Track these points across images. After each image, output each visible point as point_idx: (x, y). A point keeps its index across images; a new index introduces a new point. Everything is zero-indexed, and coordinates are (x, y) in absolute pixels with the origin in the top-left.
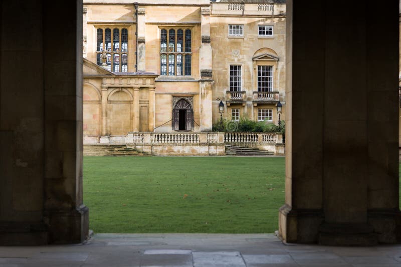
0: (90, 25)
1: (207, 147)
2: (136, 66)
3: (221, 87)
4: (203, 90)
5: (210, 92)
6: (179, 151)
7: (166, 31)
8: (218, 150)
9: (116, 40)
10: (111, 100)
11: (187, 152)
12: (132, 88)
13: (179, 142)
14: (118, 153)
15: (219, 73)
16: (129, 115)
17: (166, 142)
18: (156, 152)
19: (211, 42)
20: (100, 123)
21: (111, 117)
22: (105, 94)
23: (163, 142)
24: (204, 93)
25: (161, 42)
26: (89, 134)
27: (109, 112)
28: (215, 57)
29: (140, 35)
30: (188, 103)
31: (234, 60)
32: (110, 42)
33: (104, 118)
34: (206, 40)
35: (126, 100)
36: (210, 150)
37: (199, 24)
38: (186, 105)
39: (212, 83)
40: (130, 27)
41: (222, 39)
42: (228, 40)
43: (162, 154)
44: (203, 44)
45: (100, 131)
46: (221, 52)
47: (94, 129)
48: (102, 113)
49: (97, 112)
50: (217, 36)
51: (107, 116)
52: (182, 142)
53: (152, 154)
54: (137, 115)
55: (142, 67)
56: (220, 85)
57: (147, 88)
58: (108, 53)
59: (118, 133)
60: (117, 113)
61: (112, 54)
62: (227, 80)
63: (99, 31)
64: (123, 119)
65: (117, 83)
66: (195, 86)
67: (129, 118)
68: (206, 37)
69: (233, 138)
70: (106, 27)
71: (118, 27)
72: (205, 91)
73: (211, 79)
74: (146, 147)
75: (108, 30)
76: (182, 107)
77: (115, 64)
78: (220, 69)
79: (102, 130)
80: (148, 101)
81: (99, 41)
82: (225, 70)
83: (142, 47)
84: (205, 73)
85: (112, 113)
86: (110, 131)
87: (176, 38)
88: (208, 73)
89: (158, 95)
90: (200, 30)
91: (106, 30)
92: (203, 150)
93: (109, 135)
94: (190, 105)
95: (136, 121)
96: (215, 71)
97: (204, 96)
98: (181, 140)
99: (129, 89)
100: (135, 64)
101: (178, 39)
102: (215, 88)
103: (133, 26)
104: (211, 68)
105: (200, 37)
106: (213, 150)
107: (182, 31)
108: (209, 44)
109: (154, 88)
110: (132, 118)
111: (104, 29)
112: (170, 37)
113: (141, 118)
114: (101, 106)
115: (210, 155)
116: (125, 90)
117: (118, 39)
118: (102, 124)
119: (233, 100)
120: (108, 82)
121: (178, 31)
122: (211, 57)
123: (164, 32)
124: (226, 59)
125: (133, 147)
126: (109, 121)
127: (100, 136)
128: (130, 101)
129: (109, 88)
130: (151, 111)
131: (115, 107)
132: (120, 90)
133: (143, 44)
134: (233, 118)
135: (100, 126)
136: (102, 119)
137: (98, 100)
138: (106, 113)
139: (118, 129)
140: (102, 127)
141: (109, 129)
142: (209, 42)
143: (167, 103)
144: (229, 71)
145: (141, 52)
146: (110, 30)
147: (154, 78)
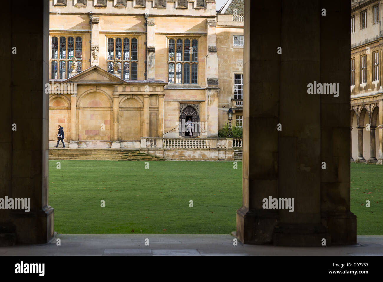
0: (101, 34)
1: (217, 152)
2: (146, 75)
3: (226, 95)
4: (210, 98)
5: (216, 100)
6: (189, 156)
7: (173, 41)
8: (227, 155)
9: (126, 49)
10: (122, 106)
11: (197, 157)
12: (142, 95)
13: (190, 147)
14: (132, 158)
15: (224, 82)
16: (139, 121)
17: (178, 147)
18: (168, 156)
19: (217, 52)
20: (112, 129)
21: (122, 123)
22: (116, 101)
23: (174, 147)
24: (211, 101)
25: (169, 51)
26: (100, 139)
27: (120, 119)
28: (220, 66)
29: (149, 45)
30: (194, 109)
31: (238, 69)
32: (120, 51)
33: (116, 124)
34: (212, 50)
35: (136, 106)
36: (220, 154)
37: (206, 35)
38: (192, 111)
39: (218, 91)
40: (140, 37)
41: (227, 49)
42: (233, 50)
43: (173, 158)
44: (210, 53)
45: (112, 136)
46: (226, 61)
47: (105, 134)
48: (114, 119)
49: (109, 118)
50: (223, 46)
51: (118, 122)
52: (193, 147)
53: (165, 159)
54: (147, 121)
55: (151, 75)
56: (225, 93)
57: (157, 95)
58: (119, 62)
59: (129, 139)
60: (128, 119)
61: (122, 62)
62: (231, 88)
63: (110, 40)
64: (133, 125)
65: (128, 90)
66: (201, 94)
67: (139, 124)
68: (213, 47)
69: (238, 144)
70: (117, 37)
71: (127, 37)
72: (212, 98)
73: (218, 87)
74: (159, 152)
75: (118, 40)
76: (189, 114)
77: (125, 73)
78: (225, 78)
79: (114, 135)
80: (158, 108)
81: (110, 50)
82: (230, 79)
83: (152, 56)
84: (212, 82)
85: (122, 119)
86: (121, 137)
87: (183, 47)
88: (214, 81)
89: (166, 102)
90: (206, 40)
91: (117, 40)
92: (213, 155)
93: (120, 140)
94: (196, 112)
95: (146, 126)
96: (220, 79)
97: (211, 104)
98: (191, 146)
99: (139, 96)
100: (144, 72)
101: (185, 49)
102: (220, 95)
103: (143, 36)
104: (217, 77)
105: (206, 47)
106: (222, 155)
107: (189, 41)
108: (216, 54)
109: (164, 95)
110: (142, 124)
111: (115, 39)
112: (177, 47)
113: (150, 124)
114: (113, 112)
115: (219, 160)
116: (135, 97)
117: (128, 48)
118: (113, 129)
119: (237, 108)
120: (120, 89)
121: (185, 41)
122: (217, 66)
123: (171, 42)
124: (231, 68)
125: (146, 152)
126: (120, 127)
127: (111, 141)
128: (140, 108)
129: (120, 95)
130: (160, 117)
131: (126, 113)
132: (131, 97)
133: (153, 53)
134: (237, 125)
135: (112, 131)
136: (114, 125)
137: (110, 106)
138: (118, 119)
139: (128, 135)
140: (114, 133)
141: (120, 135)
142: (215, 52)
143: (175, 110)
144: (233, 79)
145: (151, 61)
146: (120, 40)
147: (164, 86)
